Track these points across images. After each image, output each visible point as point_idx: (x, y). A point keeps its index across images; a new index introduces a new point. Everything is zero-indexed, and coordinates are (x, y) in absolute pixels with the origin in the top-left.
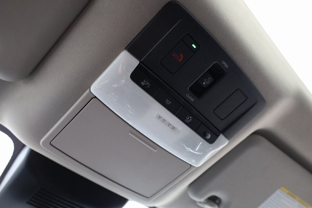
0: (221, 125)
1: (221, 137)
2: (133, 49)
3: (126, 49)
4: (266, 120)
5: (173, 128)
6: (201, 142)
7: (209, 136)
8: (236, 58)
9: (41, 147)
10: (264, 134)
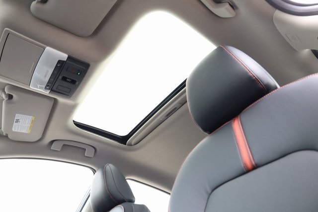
0: (54, 88)
1: (49, 91)
2: (69, 58)
3: (69, 56)
4: (61, 100)
5: (45, 76)
6: (44, 86)
7: (48, 87)
8: (81, 85)
9: (3, 30)
10: (55, 101)
